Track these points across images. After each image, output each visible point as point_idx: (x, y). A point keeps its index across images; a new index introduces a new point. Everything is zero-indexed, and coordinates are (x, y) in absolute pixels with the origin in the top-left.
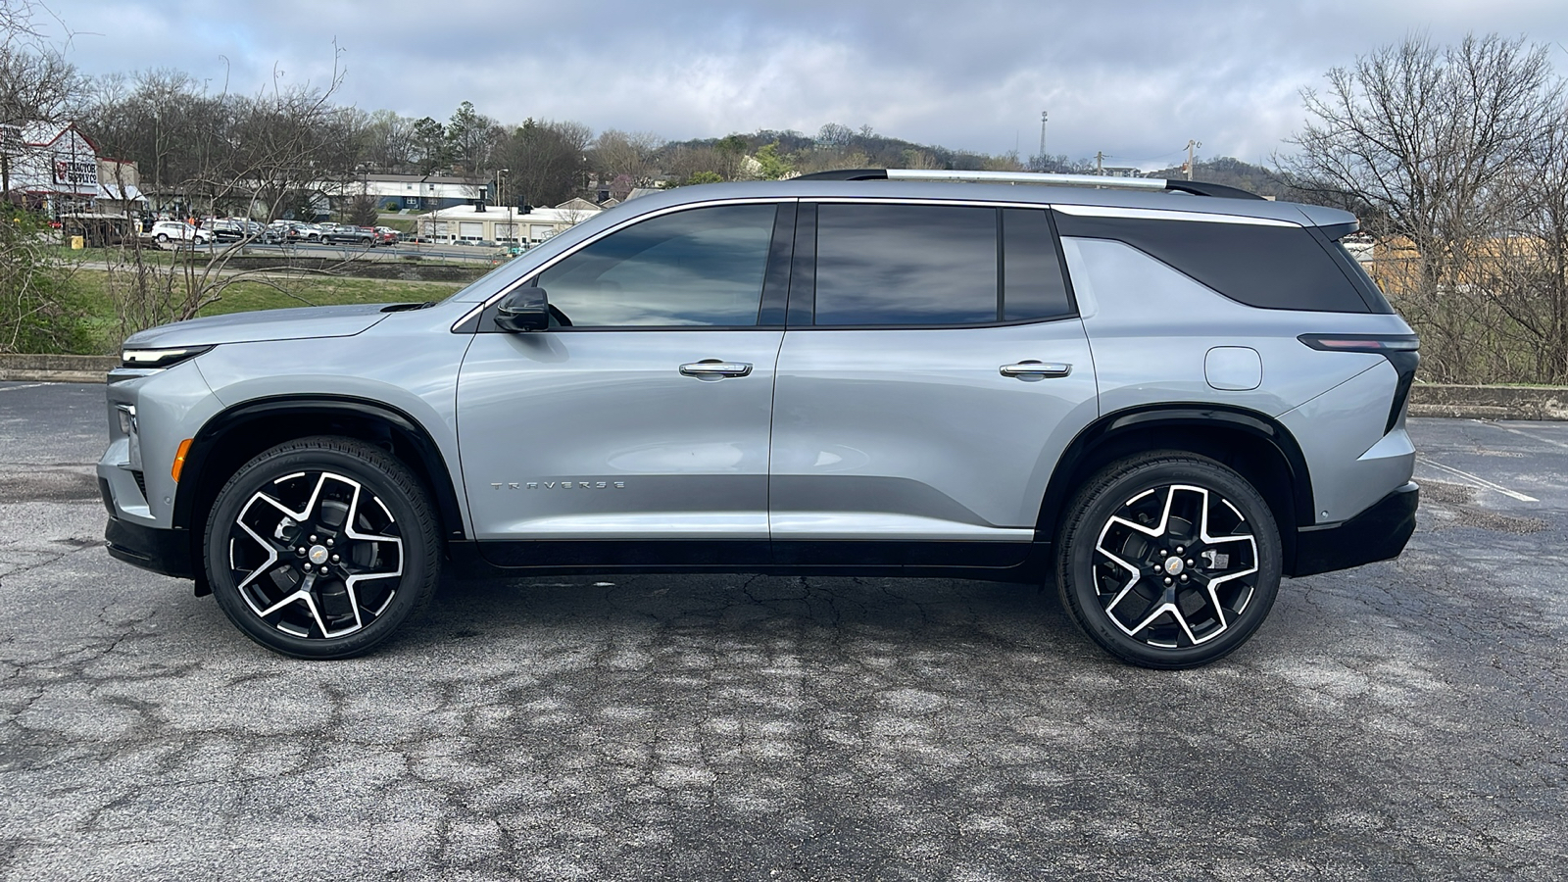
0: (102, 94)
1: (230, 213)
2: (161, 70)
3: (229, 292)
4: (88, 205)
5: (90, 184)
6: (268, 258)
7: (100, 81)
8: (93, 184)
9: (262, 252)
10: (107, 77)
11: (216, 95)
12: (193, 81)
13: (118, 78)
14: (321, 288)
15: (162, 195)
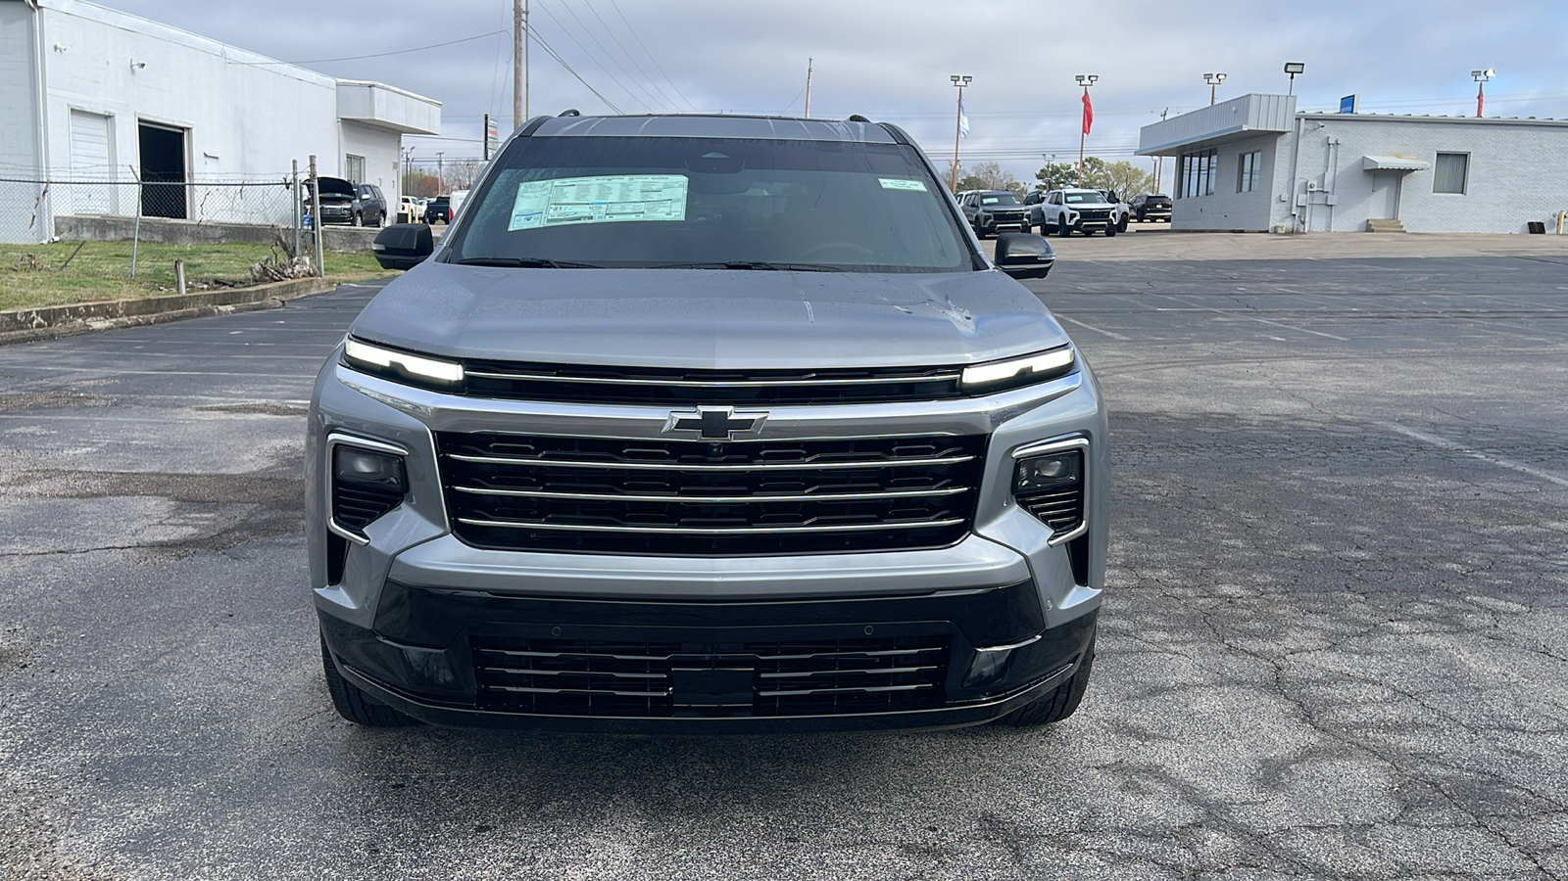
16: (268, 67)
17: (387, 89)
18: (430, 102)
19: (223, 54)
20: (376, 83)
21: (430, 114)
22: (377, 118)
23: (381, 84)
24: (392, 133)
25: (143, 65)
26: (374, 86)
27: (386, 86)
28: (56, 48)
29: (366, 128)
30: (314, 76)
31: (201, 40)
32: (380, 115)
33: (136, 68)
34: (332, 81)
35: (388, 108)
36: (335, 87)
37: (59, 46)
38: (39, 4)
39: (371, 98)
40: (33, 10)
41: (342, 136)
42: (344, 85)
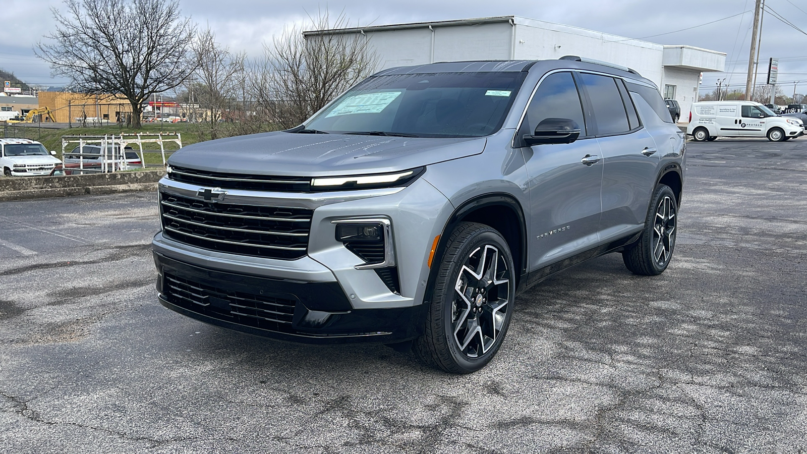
16: (625, 42)
17: (692, 49)
18: (717, 54)
19: (602, 38)
20: (685, 46)
21: (718, 60)
22: (683, 65)
23: (688, 46)
24: (695, 72)
25: (560, 47)
26: (683, 47)
27: (691, 47)
28: (520, 42)
29: (678, 70)
30: (650, 45)
31: (591, 32)
32: (686, 63)
33: (557, 48)
34: (661, 47)
35: (689, 59)
36: (663, 50)
37: (522, 41)
38: (515, 23)
39: (681, 54)
40: (512, 26)
41: (664, 74)
42: (668, 48)
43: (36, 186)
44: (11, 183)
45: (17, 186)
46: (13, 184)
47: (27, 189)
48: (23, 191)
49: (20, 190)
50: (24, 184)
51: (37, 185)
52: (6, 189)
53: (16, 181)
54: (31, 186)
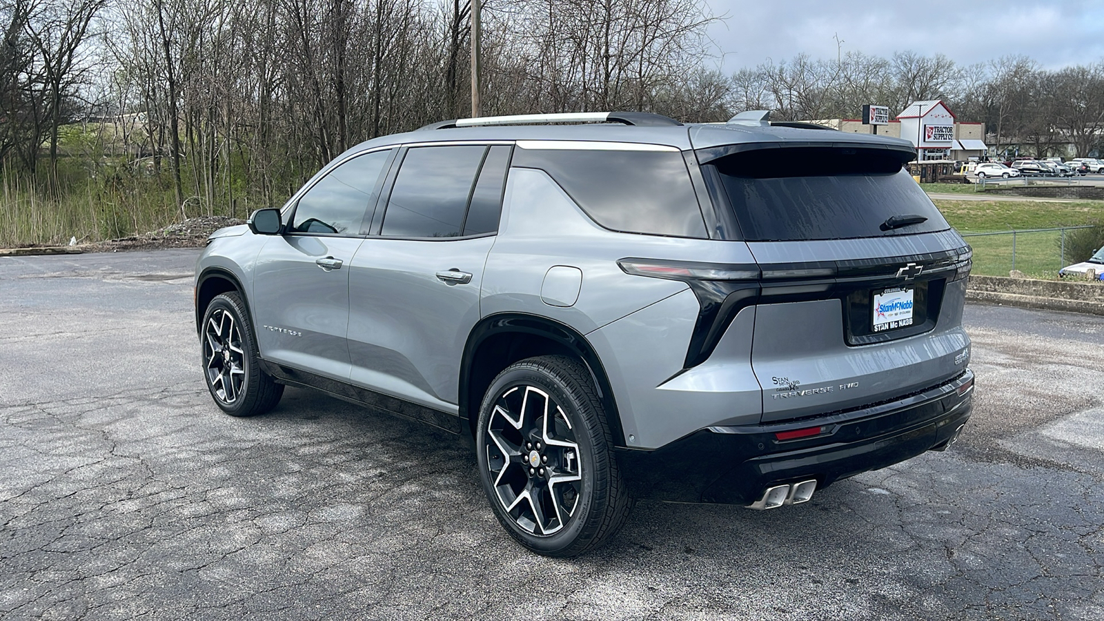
0: (969, 79)
1: (1048, 154)
2: (1009, 57)
3: (1002, 212)
4: (945, 156)
5: (948, 140)
6: (1047, 187)
7: (968, 70)
8: (950, 140)
9: (1052, 183)
10: (973, 66)
11: (1063, 69)
12: (1032, 62)
13: (980, 66)
14: (1078, 209)
15: (1000, 145)
43: (1100, 297)
44: (1068, 288)
45: (1075, 293)
46: (1071, 290)
47: (1086, 300)
48: (1082, 301)
49: (1077, 299)
50: (1084, 292)
51: (1101, 295)
52: (1061, 295)
53: (1075, 287)
54: (1094, 295)
